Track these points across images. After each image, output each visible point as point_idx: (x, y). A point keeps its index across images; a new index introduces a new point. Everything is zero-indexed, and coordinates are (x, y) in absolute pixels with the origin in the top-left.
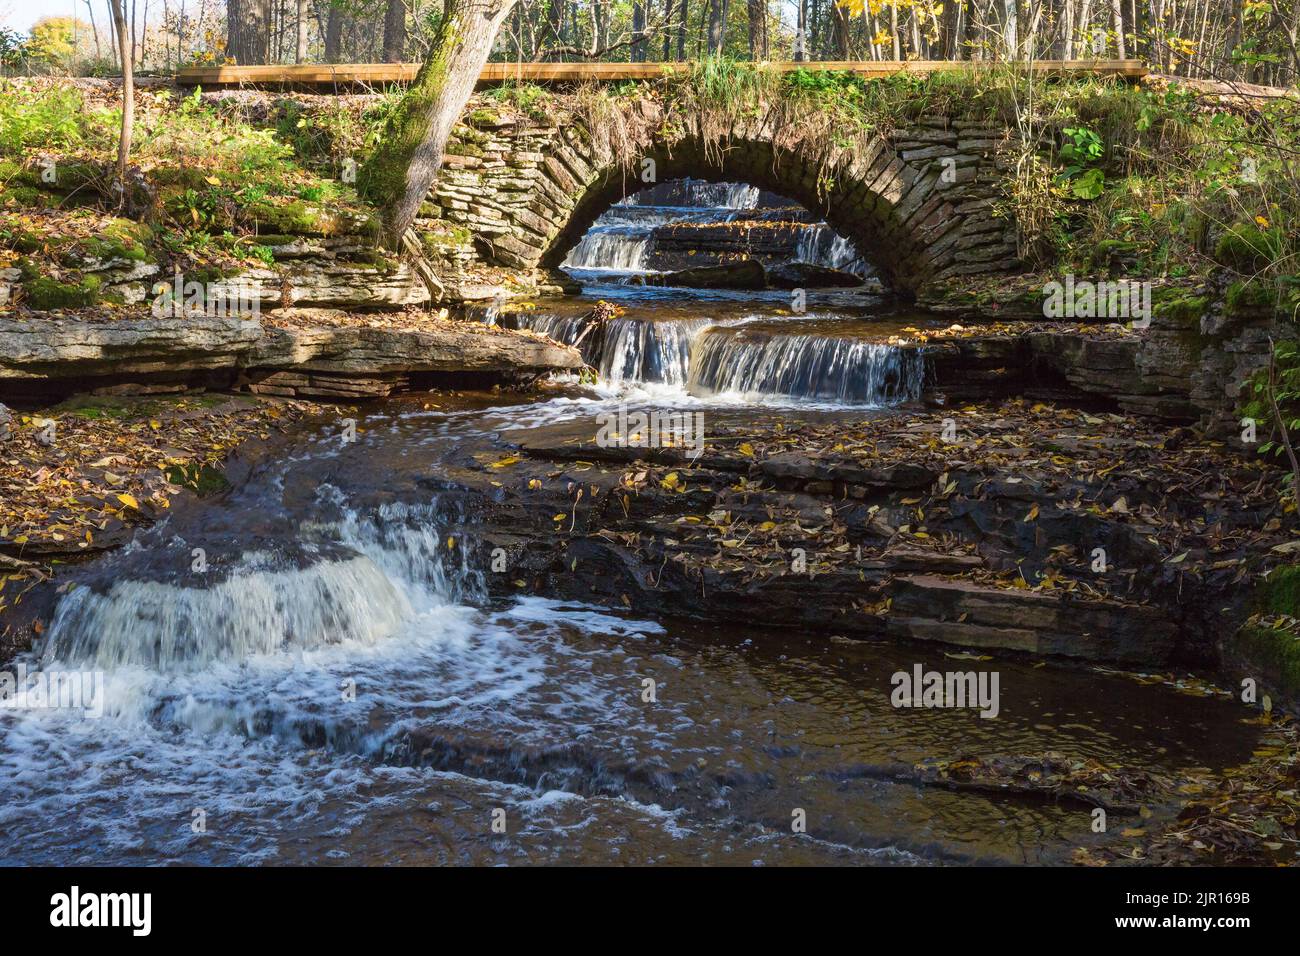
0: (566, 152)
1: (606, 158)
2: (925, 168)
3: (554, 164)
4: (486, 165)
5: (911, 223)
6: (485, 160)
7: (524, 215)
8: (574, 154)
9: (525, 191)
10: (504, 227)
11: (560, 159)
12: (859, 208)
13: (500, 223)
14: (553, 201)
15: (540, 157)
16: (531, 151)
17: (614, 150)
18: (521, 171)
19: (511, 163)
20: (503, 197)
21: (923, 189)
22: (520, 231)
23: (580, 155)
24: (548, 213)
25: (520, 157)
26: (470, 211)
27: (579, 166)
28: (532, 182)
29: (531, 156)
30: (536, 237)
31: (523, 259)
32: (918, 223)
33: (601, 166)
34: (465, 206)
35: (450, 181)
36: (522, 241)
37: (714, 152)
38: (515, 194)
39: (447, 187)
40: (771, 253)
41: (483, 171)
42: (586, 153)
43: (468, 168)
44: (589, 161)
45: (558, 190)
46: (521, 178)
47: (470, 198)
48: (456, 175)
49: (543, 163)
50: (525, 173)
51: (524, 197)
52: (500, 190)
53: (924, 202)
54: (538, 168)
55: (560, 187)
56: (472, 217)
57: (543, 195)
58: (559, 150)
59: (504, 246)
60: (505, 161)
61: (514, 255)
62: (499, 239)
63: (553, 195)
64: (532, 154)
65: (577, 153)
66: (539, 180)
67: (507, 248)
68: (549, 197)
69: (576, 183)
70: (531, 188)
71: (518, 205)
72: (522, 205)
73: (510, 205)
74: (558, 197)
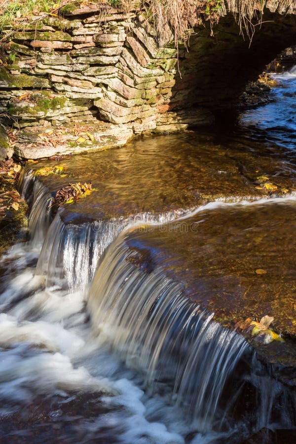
0: (140, 32)
1: (167, 36)
3: (132, 43)
4: (76, 46)
6: (74, 43)
7: (115, 83)
9: (114, 65)
10: (94, 93)
11: (137, 38)
13: (92, 91)
14: (132, 72)
15: (123, 37)
16: (113, 33)
19: (98, 44)
20: (91, 71)
22: (112, 95)
23: (150, 35)
24: (130, 82)
26: (66, 83)
27: (150, 43)
28: (116, 59)
29: (113, 37)
30: (123, 100)
31: (114, 117)
33: (164, 42)
34: (60, 79)
35: (42, 61)
36: (115, 102)
37: (247, 27)
38: (103, 68)
39: (40, 65)
41: (73, 52)
42: (153, 32)
43: (56, 50)
45: (135, 63)
46: (107, 56)
47: (64, 74)
48: (45, 57)
49: (126, 41)
50: (109, 51)
51: (110, 69)
52: (92, 65)
54: (124, 46)
55: (138, 61)
56: (67, 88)
57: (125, 68)
58: (135, 30)
59: (101, 107)
60: (94, 42)
61: (108, 113)
62: (97, 102)
63: (132, 68)
64: (115, 35)
65: (147, 33)
66: (124, 56)
67: (103, 108)
68: (130, 69)
69: (148, 58)
70: (116, 63)
71: (106, 76)
72: (110, 76)
73: (99, 77)
74: (135, 69)
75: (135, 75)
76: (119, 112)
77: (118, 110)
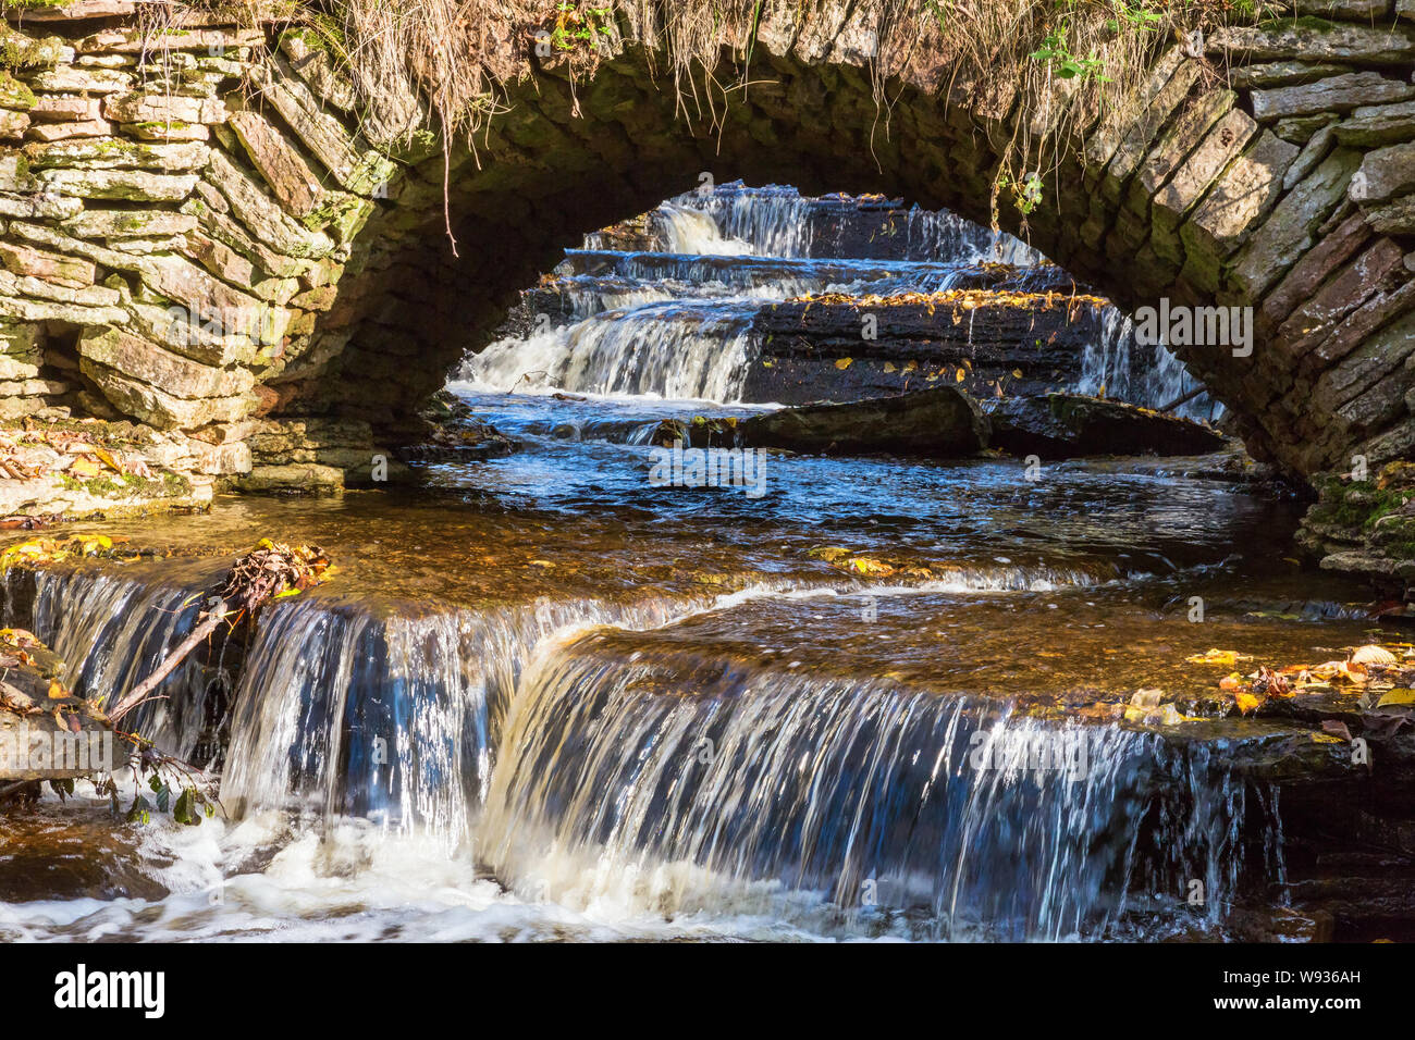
0: (289, 98)
1: (401, 116)
2: (1318, 141)
3: (254, 130)
4: (45, 131)
5: (1280, 296)
6: (41, 118)
7: (174, 273)
8: (312, 105)
9: (173, 206)
10: (101, 306)
11: (274, 116)
12: (1145, 256)
13: (88, 297)
14: (253, 236)
15: (217, 110)
16: (184, 92)
17: (423, 90)
18: (154, 149)
19: (126, 129)
20: (101, 222)
21: (1311, 200)
22: (159, 319)
23: (330, 107)
24: (239, 269)
25: (150, 109)
27: (328, 136)
28: (190, 181)
29: (186, 107)
31: (164, 400)
32: (1299, 299)
33: (389, 134)
36: (165, 346)
37: (702, 94)
38: (138, 215)
40: (1023, 366)
41: (35, 149)
42: (344, 99)
44: (349, 120)
45: (264, 203)
46: (158, 171)
49: (227, 126)
50: (167, 155)
51: (162, 222)
52: (90, 204)
53: (1317, 238)
54: (213, 142)
55: (273, 196)
57: (223, 219)
58: (267, 89)
59: (109, 361)
60: (108, 120)
61: (138, 386)
62: (97, 341)
63: (252, 218)
64: (190, 101)
65: (318, 99)
66: (214, 177)
67: (119, 366)
68: (241, 223)
69: (315, 185)
70: (186, 199)
71: (148, 246)
72: (162, 245)
73: (123, 246)
74: (265, 223)
75: (260, 245)
76: (188, 381)
77: (185, 373)
